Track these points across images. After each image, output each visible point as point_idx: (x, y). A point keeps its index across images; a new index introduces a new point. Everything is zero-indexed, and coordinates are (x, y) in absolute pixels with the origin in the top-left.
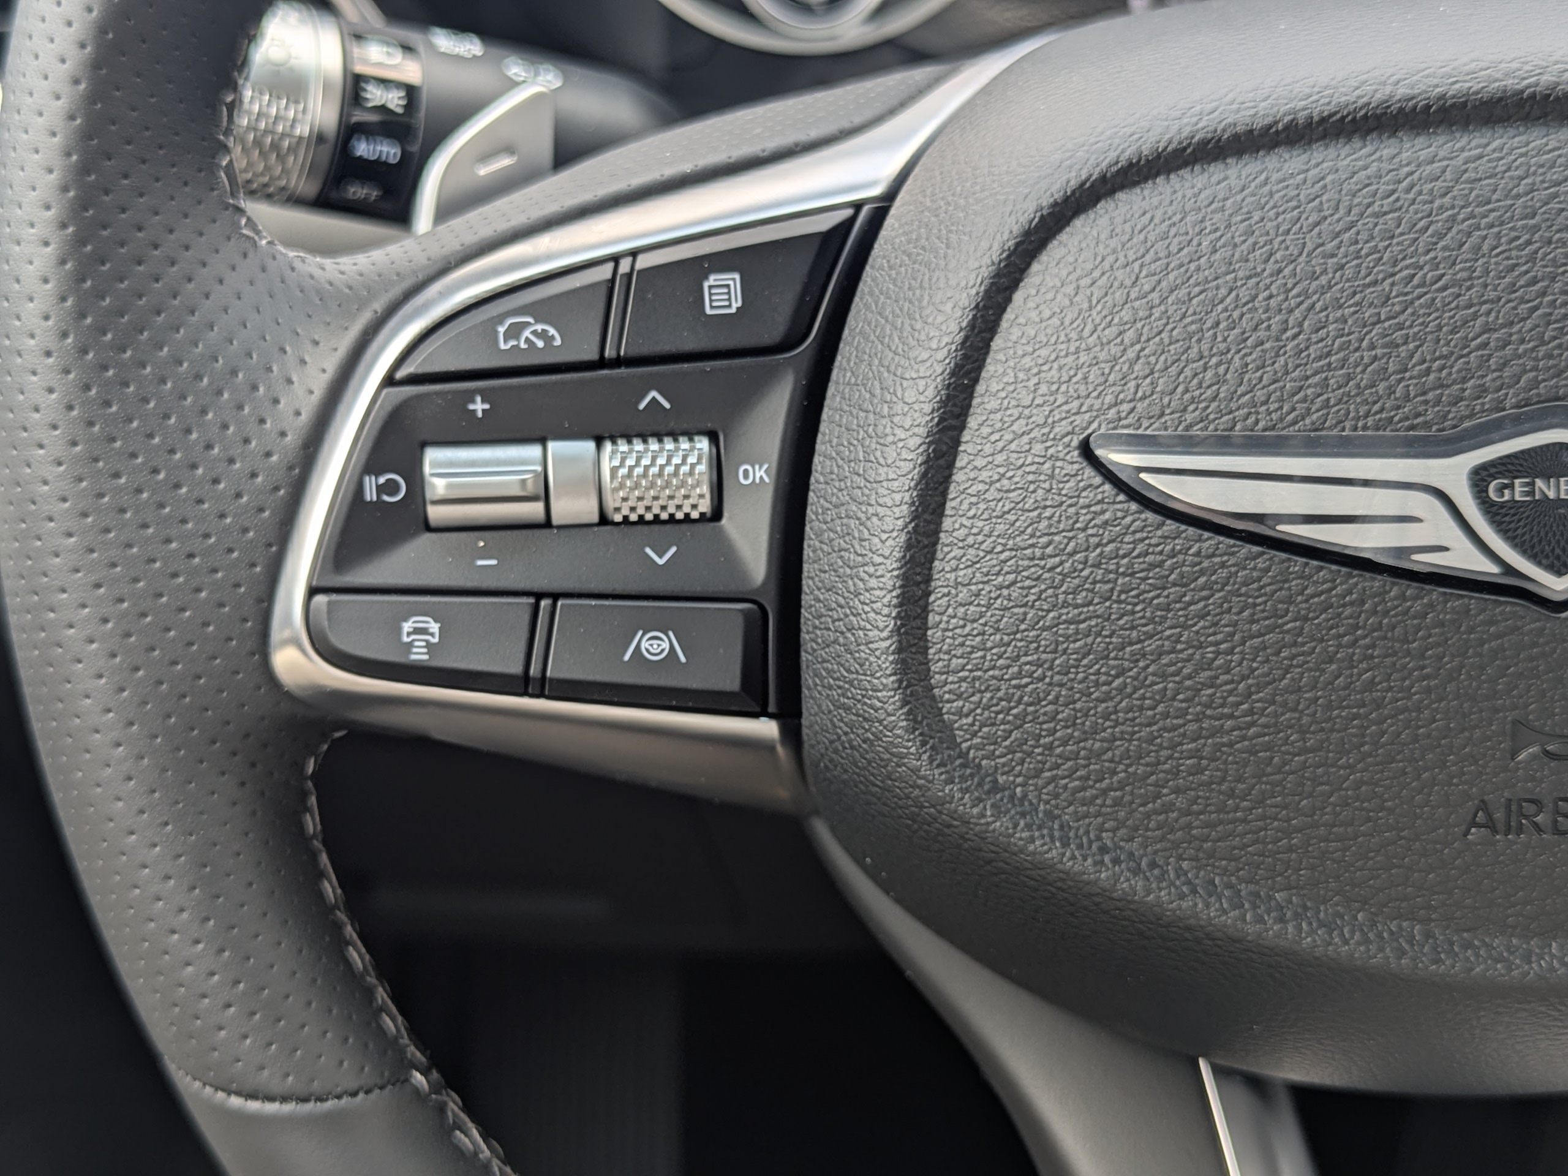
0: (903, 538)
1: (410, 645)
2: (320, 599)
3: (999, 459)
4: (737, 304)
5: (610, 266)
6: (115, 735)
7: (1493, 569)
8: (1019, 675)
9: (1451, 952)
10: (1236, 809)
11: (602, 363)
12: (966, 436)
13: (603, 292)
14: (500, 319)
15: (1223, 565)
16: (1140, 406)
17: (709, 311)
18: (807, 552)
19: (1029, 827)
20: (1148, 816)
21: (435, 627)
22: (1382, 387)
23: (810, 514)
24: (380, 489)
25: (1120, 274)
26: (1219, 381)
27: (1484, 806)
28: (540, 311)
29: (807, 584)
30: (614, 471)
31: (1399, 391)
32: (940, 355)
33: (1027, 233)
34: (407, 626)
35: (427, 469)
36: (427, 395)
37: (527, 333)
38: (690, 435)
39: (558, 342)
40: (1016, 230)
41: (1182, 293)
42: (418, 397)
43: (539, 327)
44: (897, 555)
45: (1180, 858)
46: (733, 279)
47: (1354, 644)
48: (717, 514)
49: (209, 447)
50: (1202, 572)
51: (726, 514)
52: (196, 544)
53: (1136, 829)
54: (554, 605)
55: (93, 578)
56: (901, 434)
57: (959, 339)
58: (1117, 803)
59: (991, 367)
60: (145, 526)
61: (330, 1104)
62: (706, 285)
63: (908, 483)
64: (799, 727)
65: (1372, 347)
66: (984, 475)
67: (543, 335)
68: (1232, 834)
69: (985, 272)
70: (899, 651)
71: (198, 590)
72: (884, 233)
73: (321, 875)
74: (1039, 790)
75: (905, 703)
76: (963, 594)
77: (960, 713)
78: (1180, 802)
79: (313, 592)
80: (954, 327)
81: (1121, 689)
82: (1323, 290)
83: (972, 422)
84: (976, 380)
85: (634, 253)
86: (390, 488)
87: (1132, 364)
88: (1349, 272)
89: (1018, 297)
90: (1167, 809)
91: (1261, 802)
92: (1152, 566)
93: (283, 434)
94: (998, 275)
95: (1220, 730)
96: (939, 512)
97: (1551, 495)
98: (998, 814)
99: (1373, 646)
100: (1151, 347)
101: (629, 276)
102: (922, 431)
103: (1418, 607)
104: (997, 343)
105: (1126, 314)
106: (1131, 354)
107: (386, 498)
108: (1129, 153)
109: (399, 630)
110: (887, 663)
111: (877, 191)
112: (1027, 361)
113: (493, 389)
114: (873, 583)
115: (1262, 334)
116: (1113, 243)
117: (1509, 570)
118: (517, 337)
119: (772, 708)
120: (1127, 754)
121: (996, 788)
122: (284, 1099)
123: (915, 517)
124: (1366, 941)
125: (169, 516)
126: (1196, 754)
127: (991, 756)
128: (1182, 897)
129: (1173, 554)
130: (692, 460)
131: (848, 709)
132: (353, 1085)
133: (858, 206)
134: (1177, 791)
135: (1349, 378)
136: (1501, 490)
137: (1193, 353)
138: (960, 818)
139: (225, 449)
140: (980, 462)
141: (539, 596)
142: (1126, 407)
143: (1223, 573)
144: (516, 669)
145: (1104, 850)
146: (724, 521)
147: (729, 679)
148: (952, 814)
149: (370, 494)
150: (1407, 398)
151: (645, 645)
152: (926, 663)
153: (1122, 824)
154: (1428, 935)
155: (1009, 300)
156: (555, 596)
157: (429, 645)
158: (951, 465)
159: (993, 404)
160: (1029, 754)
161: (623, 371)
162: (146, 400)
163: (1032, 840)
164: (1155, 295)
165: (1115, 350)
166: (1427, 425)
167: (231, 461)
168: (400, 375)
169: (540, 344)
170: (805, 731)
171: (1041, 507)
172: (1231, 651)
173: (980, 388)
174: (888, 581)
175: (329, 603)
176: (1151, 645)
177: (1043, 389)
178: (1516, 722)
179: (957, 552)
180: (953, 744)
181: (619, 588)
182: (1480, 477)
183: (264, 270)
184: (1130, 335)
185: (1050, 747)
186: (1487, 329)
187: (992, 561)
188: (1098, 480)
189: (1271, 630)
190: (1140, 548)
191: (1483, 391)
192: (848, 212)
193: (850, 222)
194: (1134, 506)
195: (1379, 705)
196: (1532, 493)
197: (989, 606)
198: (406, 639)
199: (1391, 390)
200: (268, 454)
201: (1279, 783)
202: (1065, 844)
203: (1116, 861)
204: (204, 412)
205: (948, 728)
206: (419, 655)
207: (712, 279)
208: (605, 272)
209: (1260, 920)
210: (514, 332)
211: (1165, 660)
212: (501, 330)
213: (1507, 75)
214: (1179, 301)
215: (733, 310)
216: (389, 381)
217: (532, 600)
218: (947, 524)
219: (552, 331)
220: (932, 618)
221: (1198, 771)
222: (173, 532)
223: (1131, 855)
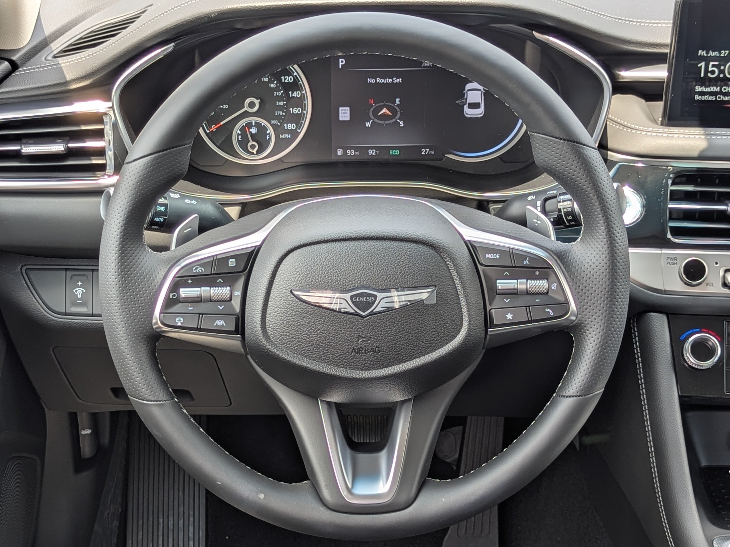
0: (262, 305)
1: (177, 323)
2: (162, 315)
3: (278, 292)
4: (234, 264)
5: (213, 257)
6: (126, 338)
7: (354, 311)
8: (281, 328)
9: (350, 373)
10: (315, 350)
11: (211, 274)
12: (272, 288)
13: (212, 262)
14: (194, 267)
15: (312, 310)
16: (300, 285)
17: (230, 266)
18: (246, 307)
19: (282, 353)
20: (301, 351)
21: (182, 319)
22: (337, 283)
23: (247, 300)
24: (173, 296)
25: (297, 263)
26: (312, 281)
27: (354, 349)
28: (200, 265)
29: (246, 312)
30: (213, 293)
31: (339, 283)
32: (268, 275)
33: (282, 256)
34: (177, 319)
35: (181, 292)
36: (181, 280)
37: (198, 269)
38: (226, 286)
39: (204, 271)
40: (281, 255)
41: (306, 267)
42: (180, 280)
43: (200, 268)
44: (261, 308)
45: (307, 358)
46: (234, 260)
47: (333, 323)
48: (231, 300)
49: (143, 288)
50: (309, 312)
51: (233, 300)
52: (140, 305)
53: (299, 353)
54: (202, 316)
55: (122, 311)
56: (262, 288)
57: (271, 273)
58: (297, 349)
59: (277, 277)
60: (132, 302)
61: (162, 402)
62: (229, 261)
63: (263, 296)
64: (245, 337)
65: (335, 276)
66: (276, 295)
67: (201, 269)
68: (315, 354)
69: (276, 262)
70: (261, 324)
71: (141, 313)
72: (260, 252)
73: (158, 363)
74: (284, 347)
75: (262, 332)
76: (272, 315)
77: (271, 334)
78: (307, 349)
79: (160, 313)
80: (270, 271)
81: (297, 330)
82: (328, 267)
83: (273, 286)
84: (274, 280)
85: (217, 255)
86: (174, 295)
87: (299, 278)
88: (332, 264)
89: (281, 266)
90: (305, 350)
91: (319, 349)
92: (301, 310)
93: (155, 286)
94: (278, 263)
95: (313, 337)
96: (268, 301)
97: (363, 300)
98: (277, 350)
99: (336, 323)
100: (302, 275)
101: (216, 259)
102: (265, 288)
103: (342, 317)
104: (278, 273)
105: (298, 270)
106: (298, 276)
107: (174, 297)
108: (299, 244)
109: (176, 320)
110: (259, 326)
111: (259, 243)
112: (282, 277)
113: (193, 279)
114: (257, 312)
115: (319, 274)
116: (296, 258)
117: (356, 311)
118: (197, 270)
119: (240, 334)
120: (298, 341)
121: (277, 347)
122: (154, 401)
123: (264, 302)
124: (336, 371)
125: (136, 300)
126: (309, 341)
127: (276, 341)
128: (307, 364)
129: (305, 309)
130: (227, 291)
131: (253, 334)
132: (166, 399)
133: (255, 247)
134: (306, 347)
135: (332, 281)
136: (355, 299)
137: (308, 277)
138: (271, 352)
139: (145, 289)
140: (275, 293)
141: (200, 314)
142: (297, 285)
143: (312, 312)
144: (196, 327)
145: (294, 357)
146: (232, 301)
147: (233, 329)
148: (270, 351)
149: (171, 297)
150: (341, 285)
151: (218, 323)
152: (266, 326)
153: (297, 353)
154: (346, 371)
155: (279, 266)
156: (203, 314)
157: (181, 323)
158: (270, 293)
159: (277, 283)
160: (282, 341)
161: (215, 276)
162: (132, 280)
163: (283, 355)
164: (302, 267)
165: (296, 276)
166: (344, 289)
167: (147, 291)
168: (177, 276)
169: (201, 271)
170: (246, 338)
171: (284, 300)
172: (314, 324)
173: (275, 281)
174: (260, 312)
175: (164, 315)
176: (301, 323)
177: (285, 281)
178: (358, 335)
179: (271, 308)
180: (270, 339)
181: (213, 313)
182: (352, 297)
183: (150, 256)
184: (298, 273)
185: (286, 340)
186: (353, 274)
187: (276, 309)
188: (293, 296)
189: (320, 321)
190: (300, 308)
191: (352, 284)
192: (254, 248)
193: (254, 250)
194: (299, 301)
195: (337, 333)
196: (360, 300)
197: (276, 317)
198: (177, 321)
199: (338, 283)
200: (153, 289)
201: (322, 345)
202: (288, 355)
203: (296, 359)
204: (142, 282)
205: (269, 337)
206: (179, 324)
207: (230, 260)
208: (211, 259)
209: (319, 368)
210: (196, 269)
211: (304, 325)
212: (194, 269)
213: (358, 233)
214: (306, 268)
215: (234, 265)
216: (174, 277)
217: (198, 315)
218: (269, 303)
219: (203, 269)
220: (267, 319)
221: (310, 343)
222: (136, 303)
223: (299, 358)
